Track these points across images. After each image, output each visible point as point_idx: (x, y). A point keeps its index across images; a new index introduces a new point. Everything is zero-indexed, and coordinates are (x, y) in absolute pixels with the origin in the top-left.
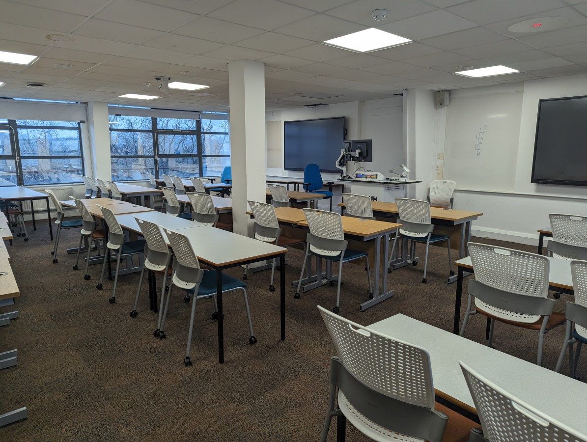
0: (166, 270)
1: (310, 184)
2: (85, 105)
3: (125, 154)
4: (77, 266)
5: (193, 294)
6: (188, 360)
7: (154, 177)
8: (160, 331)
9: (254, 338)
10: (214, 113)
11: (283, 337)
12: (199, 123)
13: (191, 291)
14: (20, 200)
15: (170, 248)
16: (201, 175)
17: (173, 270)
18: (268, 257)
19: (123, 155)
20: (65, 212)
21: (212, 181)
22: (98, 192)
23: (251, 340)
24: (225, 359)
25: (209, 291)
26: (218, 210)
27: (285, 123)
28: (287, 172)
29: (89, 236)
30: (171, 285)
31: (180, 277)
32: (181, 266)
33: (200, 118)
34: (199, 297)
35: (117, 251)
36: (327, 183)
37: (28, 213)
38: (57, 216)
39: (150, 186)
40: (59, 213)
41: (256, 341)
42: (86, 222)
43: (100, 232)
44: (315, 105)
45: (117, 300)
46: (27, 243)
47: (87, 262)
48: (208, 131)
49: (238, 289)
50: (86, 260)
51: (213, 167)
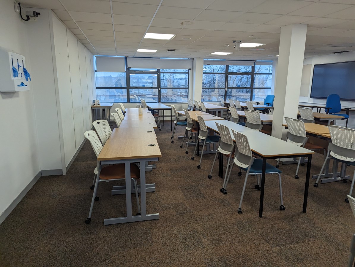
0: (231, 154)
1: (331, 108)
2: (192, 60)
3: (209, 87)
4: (182, 146)
5: (247, 171)
6: (240, 210)
7: (224, 100)
8: (224, 190)
9: (283, 207)
10: (263, 61)
11: (304, 211)
12: (253, 68)
13: (245, 170)
14: (159, 110)
15: (234, 142)
16: (251, 100)
17: (235, 155)
18: (295, 156)
19: (207, 87)
20: (179, 117)
21: (258, 103)
22: (194, 108)
23: (281, 207)
24: (263, 215)
25: (257, 171)
26: (262, 122)
27: (315, 65)
28: (312, 99)
29: (189, 130)
30: (233, 164)
31: (239, 160)
32: (241, 154)
33: (254, 65)
34: (250, 174)
35: (203, 140)
36: (345, 109)
37: (162, 116)
38: (175, 119)
39: (221, 105)
40: (176, 118)
41: (284, 209)
42: (189, 123)
43: (195, 129)
44: (341, 52)
45: (202, 167)
46: (160, 131)
47: (188, 145)
48: (257, 73)
49: (276, 173)
50: (187, 143)
51: (259, 95)
